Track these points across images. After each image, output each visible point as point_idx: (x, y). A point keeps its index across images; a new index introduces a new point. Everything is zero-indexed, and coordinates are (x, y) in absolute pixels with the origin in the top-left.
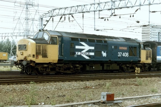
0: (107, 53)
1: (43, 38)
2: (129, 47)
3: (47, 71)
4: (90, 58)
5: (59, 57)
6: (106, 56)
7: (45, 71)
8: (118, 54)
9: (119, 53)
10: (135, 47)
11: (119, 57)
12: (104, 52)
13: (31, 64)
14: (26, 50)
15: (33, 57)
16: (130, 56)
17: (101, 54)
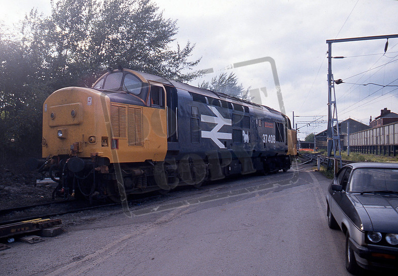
0: (249, 135)
1: (124, 88)
2: (276, 123)
5: (168, 145)
8: (263, 138)
9: (264, 135)
10: (282, 125)
13: (96, 169)
14: (79, 124)
15: (102, 146)
16: (277, 142)
17: (242, 137)
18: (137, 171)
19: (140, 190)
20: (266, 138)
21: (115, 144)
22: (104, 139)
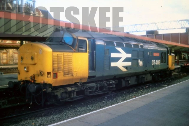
0: (143, 61)
1: (63, 41)
2: (161, 53)
3: (72, 96)
4: (127, 70)
5: (89, 73)
6: (142, 66)
7: (69, 97)
8: (152, 63)
9: (153, 61)
10: (165, 53)
11: (153, 66)
12: (141, 61)
13: (43, 90)
14: (35, 64)
15: (47, 77)
16: (161, 64)
17: (138, 64)
18: (69, 89)
19: (72, 99)
20: (154, 62)
21: (55, 76)
22: (49, 73)
